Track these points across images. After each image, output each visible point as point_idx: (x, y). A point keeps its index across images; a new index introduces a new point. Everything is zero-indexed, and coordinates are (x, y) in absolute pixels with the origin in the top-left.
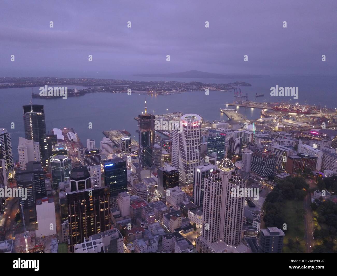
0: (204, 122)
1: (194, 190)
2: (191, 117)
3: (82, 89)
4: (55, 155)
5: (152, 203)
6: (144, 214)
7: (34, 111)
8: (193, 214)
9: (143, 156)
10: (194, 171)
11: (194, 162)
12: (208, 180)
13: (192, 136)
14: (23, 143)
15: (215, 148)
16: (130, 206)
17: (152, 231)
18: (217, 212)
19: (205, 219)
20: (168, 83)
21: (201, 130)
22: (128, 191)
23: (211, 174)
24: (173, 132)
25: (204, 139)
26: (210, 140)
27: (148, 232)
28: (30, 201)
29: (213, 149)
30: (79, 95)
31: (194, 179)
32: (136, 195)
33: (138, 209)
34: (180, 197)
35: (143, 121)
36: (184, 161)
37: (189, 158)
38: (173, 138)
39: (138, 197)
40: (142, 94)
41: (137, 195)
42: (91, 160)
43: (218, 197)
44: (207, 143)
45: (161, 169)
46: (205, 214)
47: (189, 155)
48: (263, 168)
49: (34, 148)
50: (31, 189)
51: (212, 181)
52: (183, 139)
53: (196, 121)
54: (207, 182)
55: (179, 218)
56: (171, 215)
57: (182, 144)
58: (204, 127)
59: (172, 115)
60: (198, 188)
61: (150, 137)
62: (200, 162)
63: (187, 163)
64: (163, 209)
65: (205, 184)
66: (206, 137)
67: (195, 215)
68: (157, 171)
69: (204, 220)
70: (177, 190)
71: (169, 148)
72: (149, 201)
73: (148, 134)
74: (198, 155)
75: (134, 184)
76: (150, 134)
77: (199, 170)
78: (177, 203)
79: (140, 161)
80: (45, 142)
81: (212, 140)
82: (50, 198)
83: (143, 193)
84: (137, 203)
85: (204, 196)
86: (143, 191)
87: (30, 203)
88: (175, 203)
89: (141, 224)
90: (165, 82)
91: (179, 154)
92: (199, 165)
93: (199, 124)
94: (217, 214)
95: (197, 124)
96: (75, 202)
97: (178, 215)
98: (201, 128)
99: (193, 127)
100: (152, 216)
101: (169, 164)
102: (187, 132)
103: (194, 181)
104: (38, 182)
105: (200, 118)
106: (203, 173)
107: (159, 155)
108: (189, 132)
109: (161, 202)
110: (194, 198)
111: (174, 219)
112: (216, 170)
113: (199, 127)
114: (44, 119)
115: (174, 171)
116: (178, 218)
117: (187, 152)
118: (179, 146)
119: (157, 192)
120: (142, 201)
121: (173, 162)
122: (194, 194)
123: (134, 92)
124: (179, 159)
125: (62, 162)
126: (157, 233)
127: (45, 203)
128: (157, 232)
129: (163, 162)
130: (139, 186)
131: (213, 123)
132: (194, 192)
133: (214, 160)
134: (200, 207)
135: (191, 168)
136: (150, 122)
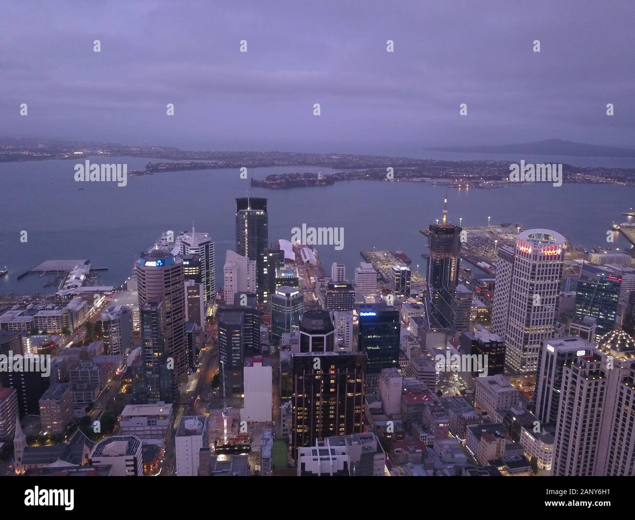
0: (572, 248)
1: (537, 388)
2: (543, 235)
3: (331, 174)
4: (279, 285)
5: (445, 399)
6: (427, 416)
7: (252, 208)
8: (532, 438)
9: (432, 305)
10: (540, 348)
11: (541, 329)
12: (571, 372)
13: (540, 276)
14: (232, 260)
15: (593, 306)
16: (402, 397)
17: (441, 454)
18: (588, 443)
19: (560, 454)
20: (494, 165)
21: (562, 265)
22: (400, 368)
23: (579, 361)
24: (498, 263)
25: (568, 284)
26: (584, 289)
27: (434, 455)
28: (235, 358)
29: (589, 308)
30: (324, 183)
31: (539, 365)
32: (415, 378)
33: (418, 405)
34: (505, 397)
35: (438, 238)
36: (520, 327)
37: (531, 321)
38: (498, 276)
39: (418, 382)
40: (439, 184)
41: (417, 379)
42: (338, 300)
43: (593, 412)
44: (574, 293)
45: (468, 334)
46: (559, 443)
47: (532, 315)
49: (248, 270)
50: (239, 338)
51: (581, 375)
52: (520, 280)
53: (553, 246)
54: (570, 375)
55: (500, 440)
56: (483, 431)
57: (516, 290)
58: (571, 259)
59: (499, 230)
60: (547, 385)
61: (450, 270)
62: (556, 332)
63: (526, 330)
64: (467, 415)
65: (564, 380)
66: (572, 280)
67: (536, 440)
68: (460, 338)
69: (557, 455)
70: (499, 381)
71: (488, 295)
72: (440, 394)
73: (445, 262)
74: (552, 316)
75: (412, 356)
76: (451, 263)
77: (551, 349)
78: (498, 408)
79: (426, 314)
80: (265, 261)
81: (588, 288)
82: (266, 358)
83: (428, 376)
84: (416, 394)
85: (560, 405)
86: (427, 372)
87: (235, 361)
88: (494, 407)
89: (421, 435)
90: (489, 163)
91: (509, 310)
92: (553, 337)
93: (559, 252)
94: (588, 448)
95: (554, 252)
96: (306, 372)
97: (499, 434)
98: (562, 260)
99: (544, 257)
100: (444, 423)
101: (486, 327)
102: (529, 265)
103: (539, 369)
104: (249, 327)
105: (563, 239)
106: (560, 355)
107: (466, 306)
108: (534, 266)
109: (464, 401)
110: (535, 403)
111: (490, 440)
112: (592, 353)
113: (558, 259)
114: (266, 222)
115: (496, 342)
116: (498, 439)
117: (528, 307)
118: (510, 294)
119: (457, 380)
120: (426, 392)
121: (495, 324)
122: (536, 396)
123: (424, 180)
124: (508, 320)
125: (288, 298)
126: (452, 460)
127: (258, 366)
128: (452, 458)
129: (473, 322)
130: (423, 361)
131: (592, 252)
132: (536, 391)
133: (589, 331)
134: (548, 425)
135: (533, 340)
136: (452, 240)
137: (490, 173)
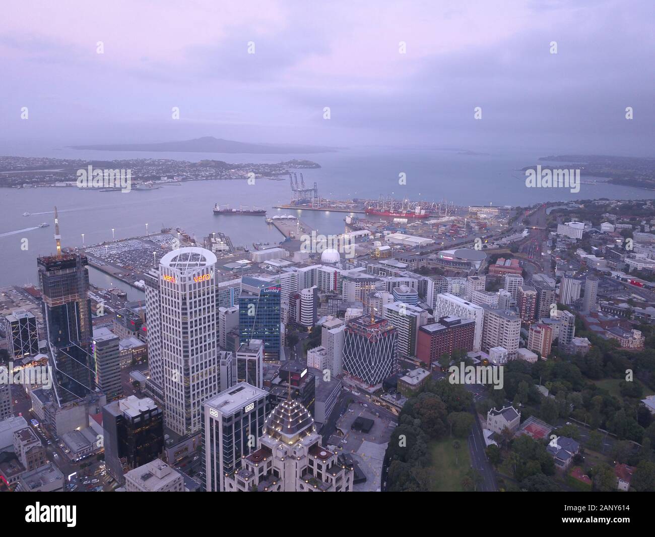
11: (204, 375)
13: (193, 310)
20: (153, 164)
21: (217, 290)
35: (53, 275)
37: (191, 369)
47: (190, 361)
48: (371, 364)
61: (79, 317)
63: (186, 382)
74: (214, 355)
99: (195, 284)
102: (178, 298)
105: (214, 257)
108: (184, 299)
113: (212, 284)
115: (149, 412)
117: (184, 351)
124: (163, 372)
133: (256, 358)
135: (196, 393)
136: (75, 276)
137: (148, 173)
